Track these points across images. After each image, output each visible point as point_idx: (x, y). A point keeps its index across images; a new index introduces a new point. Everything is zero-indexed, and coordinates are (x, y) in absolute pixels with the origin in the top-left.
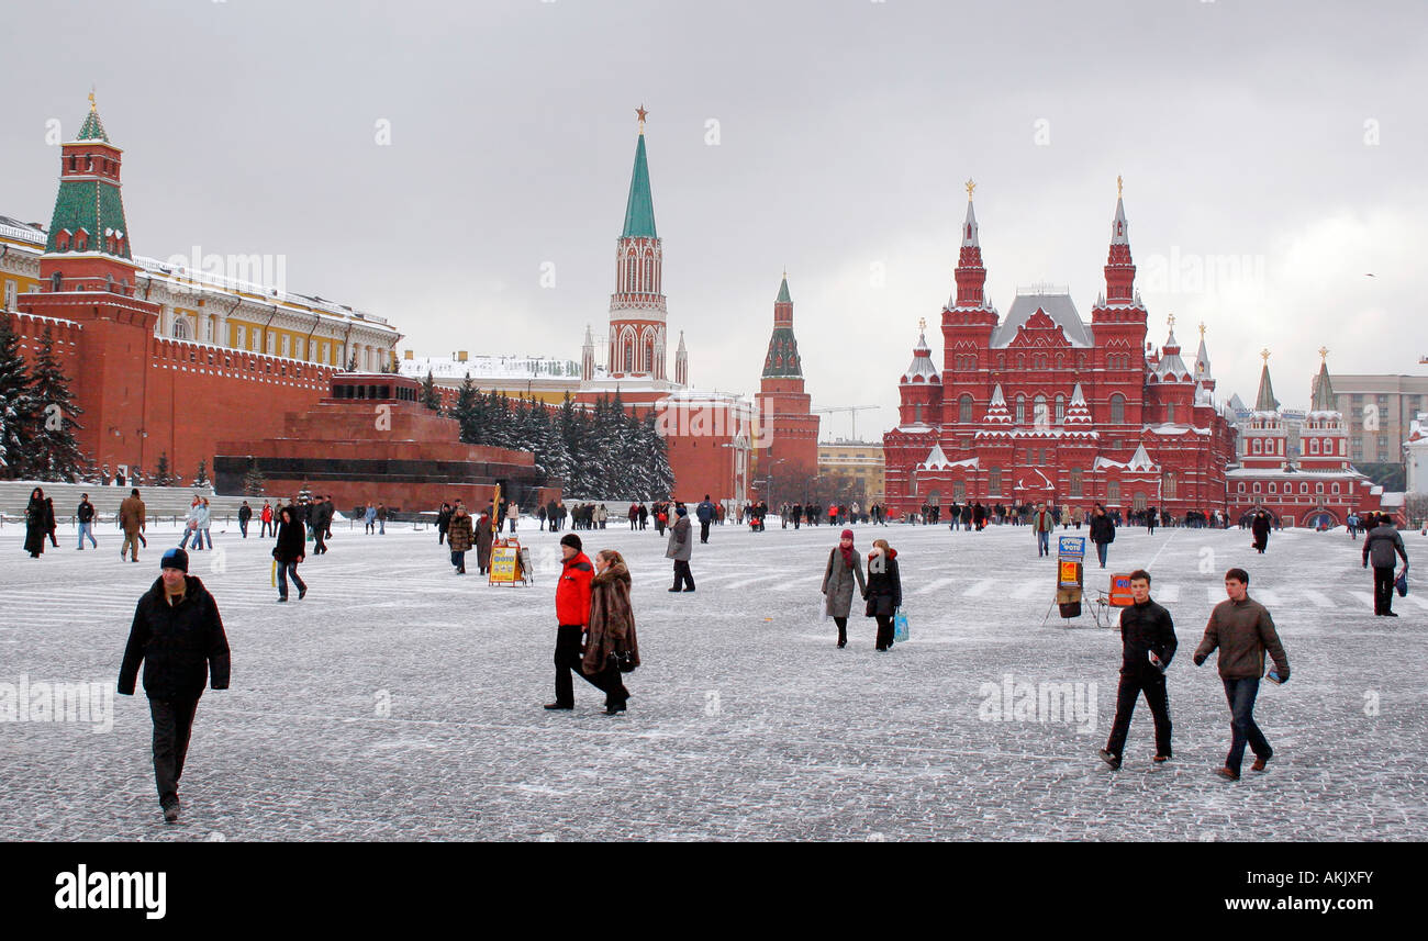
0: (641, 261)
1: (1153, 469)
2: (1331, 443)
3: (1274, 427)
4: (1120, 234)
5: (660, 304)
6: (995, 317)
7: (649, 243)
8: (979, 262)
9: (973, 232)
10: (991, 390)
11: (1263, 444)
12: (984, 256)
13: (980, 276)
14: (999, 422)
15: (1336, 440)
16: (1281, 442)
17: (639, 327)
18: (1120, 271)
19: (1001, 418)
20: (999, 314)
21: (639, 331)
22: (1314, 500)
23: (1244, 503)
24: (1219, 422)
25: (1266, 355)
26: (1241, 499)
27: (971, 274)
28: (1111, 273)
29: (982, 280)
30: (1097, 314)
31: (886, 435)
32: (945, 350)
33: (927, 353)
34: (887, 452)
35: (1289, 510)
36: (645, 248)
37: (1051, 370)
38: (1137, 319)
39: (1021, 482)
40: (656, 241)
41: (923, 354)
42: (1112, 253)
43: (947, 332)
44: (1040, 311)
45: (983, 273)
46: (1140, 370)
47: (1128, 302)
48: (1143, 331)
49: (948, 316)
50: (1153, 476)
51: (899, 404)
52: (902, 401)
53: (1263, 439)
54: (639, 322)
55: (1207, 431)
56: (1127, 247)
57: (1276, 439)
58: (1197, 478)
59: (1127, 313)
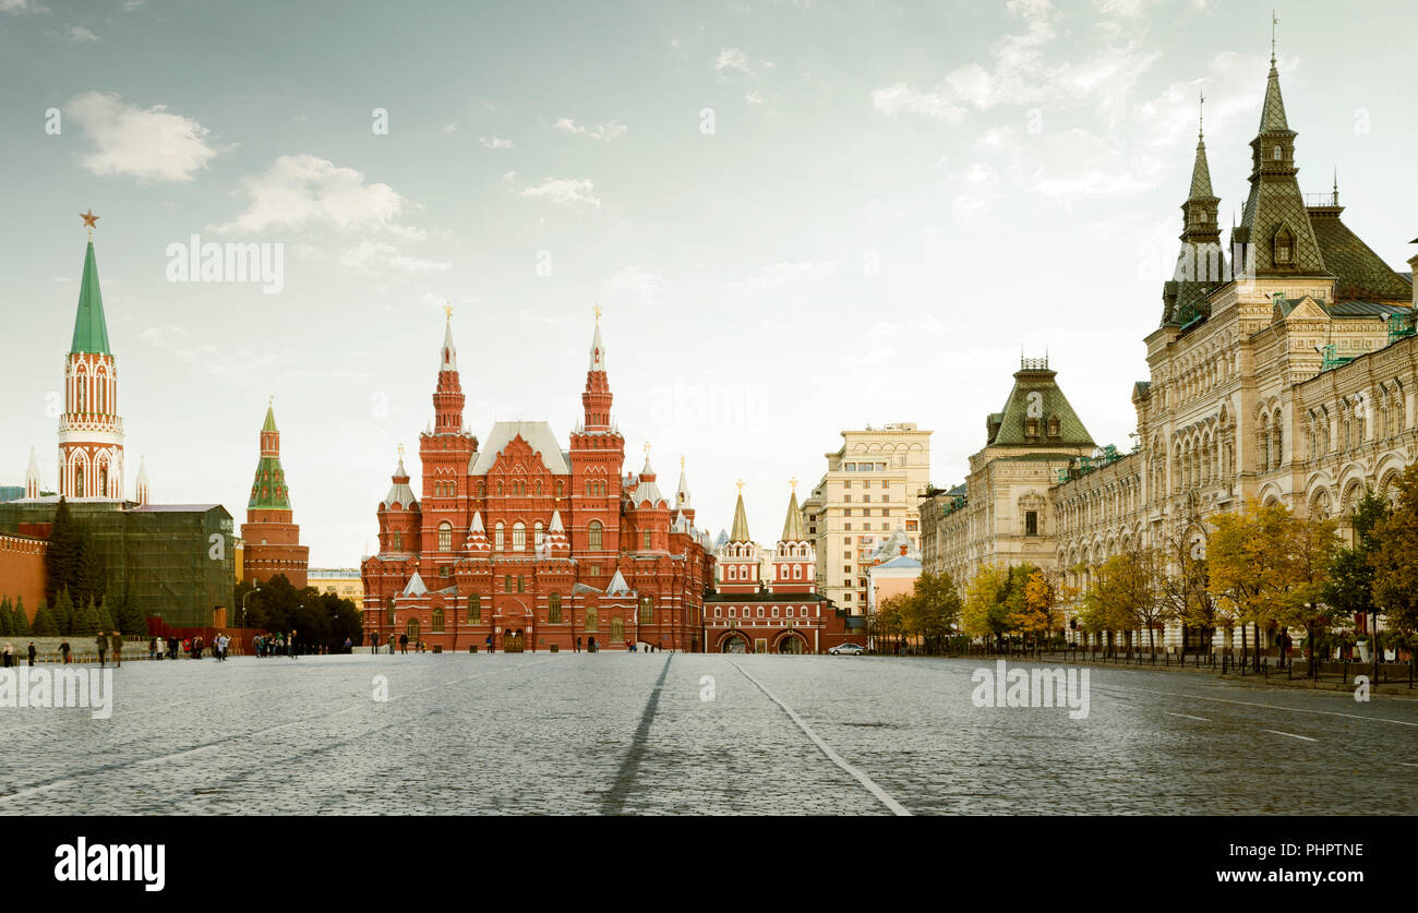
0: (92, 379)
1: (630, 594)
2: (800, 568)
3: (748, 555)
4: (597, 361)
5: (114, 426)
6: (474, 443)
7: (102, 362)
8: (457, 387)
9: (451, 354)
10: (470, 517)
11: (738, 571)
12: (462, 382)
13: (459, 401)
14: (478, 549)
15: (804, 566)
16: (754, 568)
17: (91, 449)
18: (597, 397)
19: (480, 545)
20: (479, 440)
21: (91, 454)
22: (785, 623)
23: (720, 627)
24: (696, 549)
25: (740, 485)
26: (718, 623)
27: (448, 399)
28: (588, 401)
29: (461, 407)
30: (576, 440)
31: (364, 563)
32: (424, 477)
33: (406, 480)
34: (365, 581)
35: (762, 633)
36: (97, 366)
37: (530, 496)
38: (615, 447)
39: (500, 609)
40: (109, 358)
41: (401, 480)
42: (590, 380)
43: (426, 459)
44: (519, 437)
45: (461, 399)
46: (617, 496)
47: (606, 429)
48: (619, 458)
49: (426, 440)
50: (630, 602)
51: (378, 532)
52: (381, 527)
53: (738, 566)
54: (91, 445)
55: (684, 556)
56: (604, 374)
57: (749, 566)
58: (673, 602)
59: (604, 439)
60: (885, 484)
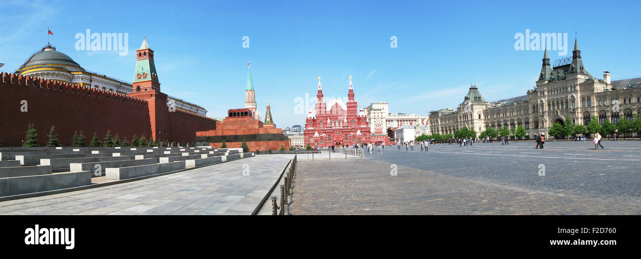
0: (251, 95)
1: (361, 134)
10: (327, 119)
18: (351, 95)
19: (330, 125)
27: (320, 96)
30: (348, 103)
33: (311, 113)
34: (305, 134)
36: (252, 92)
37: (339, 115)
43: (317, 108)
44: (336, 103)
47: (353, 101)
52: (307, 123)
59: (354, 103)
60: (382, 113)
